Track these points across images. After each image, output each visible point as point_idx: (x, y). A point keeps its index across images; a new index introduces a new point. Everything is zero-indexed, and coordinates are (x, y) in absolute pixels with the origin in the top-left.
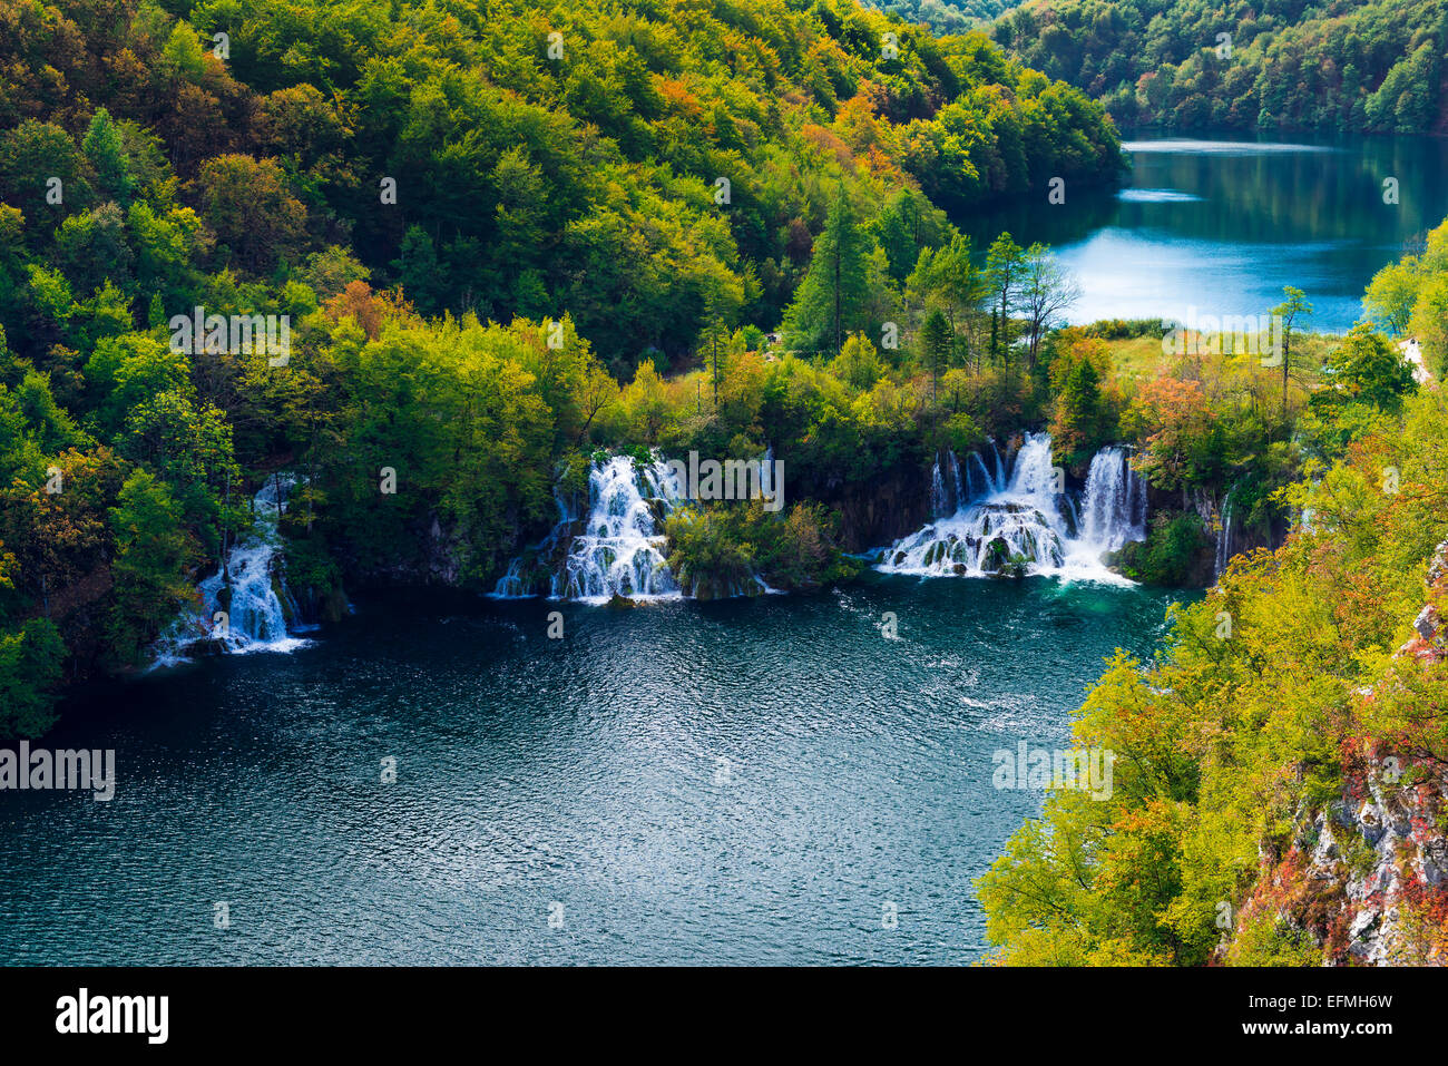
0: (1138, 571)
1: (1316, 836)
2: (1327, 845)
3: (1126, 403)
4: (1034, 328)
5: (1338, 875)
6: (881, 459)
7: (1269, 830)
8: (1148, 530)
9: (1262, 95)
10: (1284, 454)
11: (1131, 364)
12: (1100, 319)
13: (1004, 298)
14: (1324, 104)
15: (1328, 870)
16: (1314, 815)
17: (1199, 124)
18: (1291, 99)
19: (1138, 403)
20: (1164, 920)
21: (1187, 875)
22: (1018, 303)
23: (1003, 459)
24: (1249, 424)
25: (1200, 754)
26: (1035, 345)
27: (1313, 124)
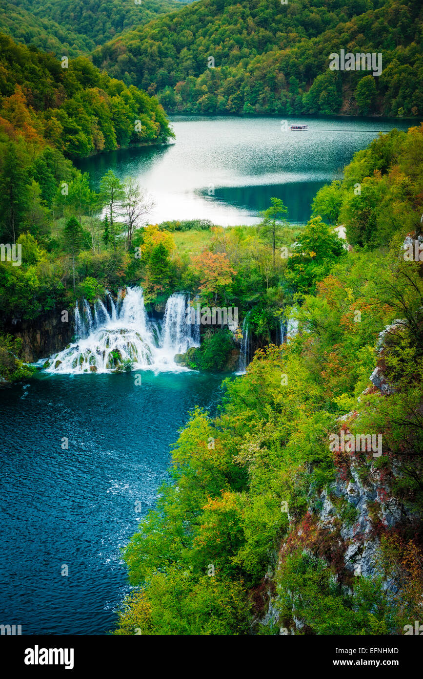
0: (197, 364)
1: (321, 505)
2: (329, 509)
3: (185, 268)
4: (129, 226)
5: (335, 526)
6: (43, 306)
7: (294, 503)
8: (202, 341)
9: (246, 94)
10: (276, 294)
11: (185, 246)
12: (166, 221)
13: (111, 209)
14: (280, 99)
15: (329, 523)
16: (320, 492)
17: (211, 111)
18: (262, 96)
19: (191, 267)
20: (235, 561)
21: (248, 533)
22: (120, 212)
23: (115, 302)
24: (254, 278)
25: (248, 464)
26: (130, 237)
27: (274, 110)
